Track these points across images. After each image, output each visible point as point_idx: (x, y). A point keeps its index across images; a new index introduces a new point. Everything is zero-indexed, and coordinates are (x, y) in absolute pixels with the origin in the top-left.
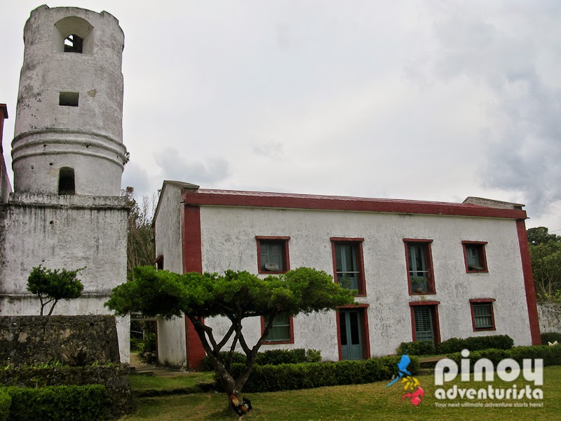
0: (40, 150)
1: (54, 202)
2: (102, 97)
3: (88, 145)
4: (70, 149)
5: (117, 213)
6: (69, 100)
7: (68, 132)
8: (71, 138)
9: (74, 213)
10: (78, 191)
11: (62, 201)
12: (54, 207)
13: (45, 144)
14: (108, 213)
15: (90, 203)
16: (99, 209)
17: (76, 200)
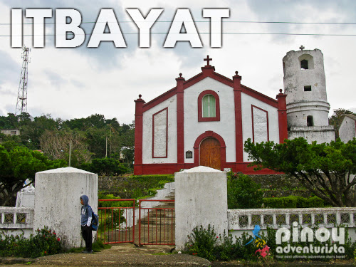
0: (299, 110)
1: (307, 129)
2: (319, 86)
3: (317, 106)
4: (310, 108)
5: (331, 132)
6: (308, 89)
7: (309, 102)
8: (310, 104)
9: (314, 133)
10: (315, 124)
11: (310, 129)
12: (307, 131)
13: (301, 107)
14: (327, 133)
15: (320, 129)
16: (324, 131)
17: (315, 128)
